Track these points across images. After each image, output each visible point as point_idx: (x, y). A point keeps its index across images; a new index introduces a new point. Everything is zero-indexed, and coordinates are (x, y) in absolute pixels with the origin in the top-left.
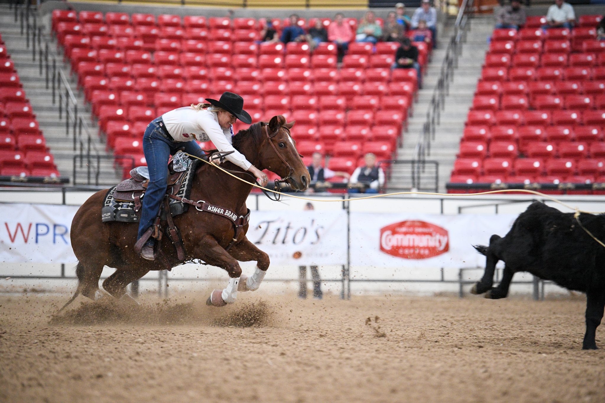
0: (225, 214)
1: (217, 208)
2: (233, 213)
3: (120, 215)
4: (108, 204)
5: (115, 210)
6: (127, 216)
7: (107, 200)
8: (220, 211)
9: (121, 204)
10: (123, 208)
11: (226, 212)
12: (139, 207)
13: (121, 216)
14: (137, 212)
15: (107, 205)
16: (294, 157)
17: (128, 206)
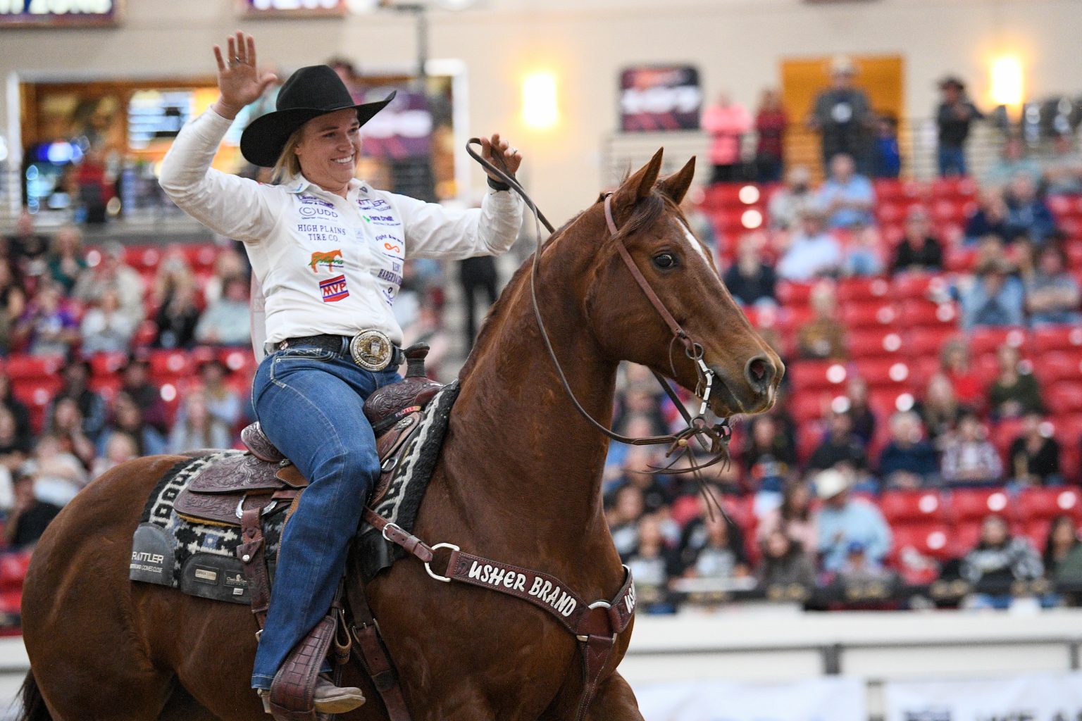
0: (531, 592)
1: (503, 572)
2: (558, 589)
3: (192, 571)
4: (161, 520)
5: (180, 549)
6: (213, 578)
7: (160, 500)
8: (514, 582)
9: (198, 531)
10: (204, 549)
11: (535, 586)
12: (254, 544)
13: (198, 575)
14: (247, 563)
15: (156, 523)
16: (711, 300)
17: (220, 543)
